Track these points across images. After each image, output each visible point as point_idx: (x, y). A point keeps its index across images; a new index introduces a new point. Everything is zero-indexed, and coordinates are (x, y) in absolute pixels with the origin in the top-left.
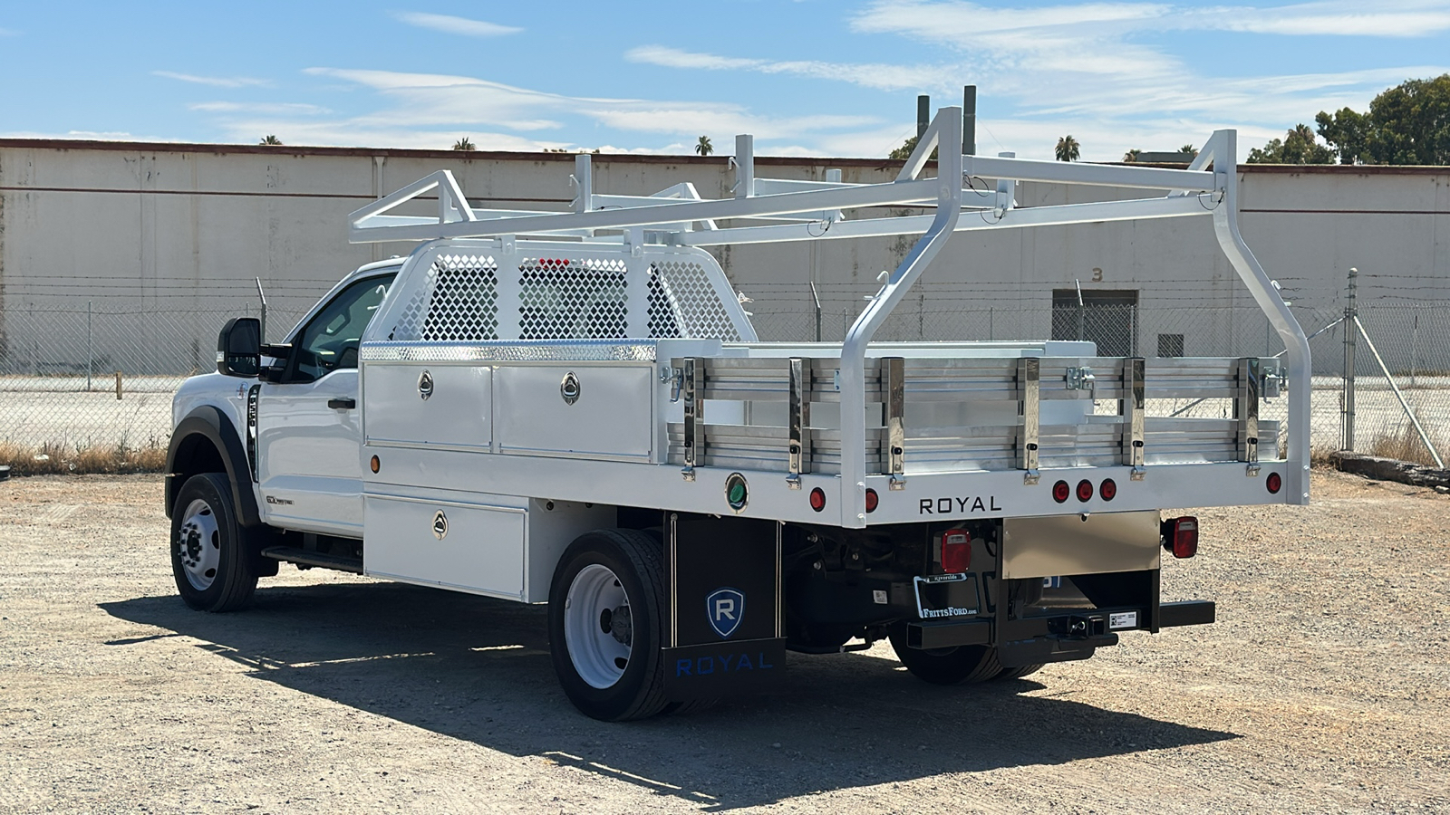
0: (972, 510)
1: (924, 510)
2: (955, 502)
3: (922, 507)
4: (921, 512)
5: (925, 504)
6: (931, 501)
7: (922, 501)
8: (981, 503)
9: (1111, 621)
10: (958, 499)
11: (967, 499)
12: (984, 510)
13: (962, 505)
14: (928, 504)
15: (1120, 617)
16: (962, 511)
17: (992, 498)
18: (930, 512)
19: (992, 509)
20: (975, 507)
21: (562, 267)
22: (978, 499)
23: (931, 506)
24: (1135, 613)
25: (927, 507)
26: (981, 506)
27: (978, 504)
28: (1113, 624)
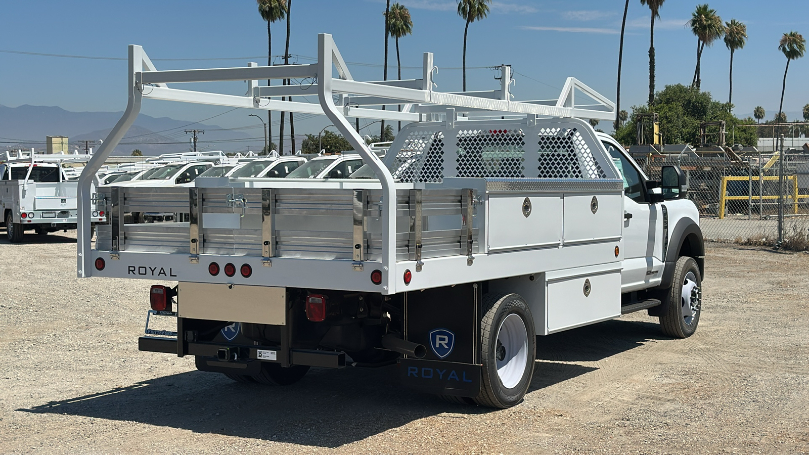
0: (159, 275)
1: (131, 272)
2: (148, 270)
3: (129, 270)
4: (129, 273)
5: (131, 269)
6: (134, 267)
7: (129, 267)
8: (163, 270)
9: (258, 354)
10: (150, 268)
11: (155, 268)
12: (166, 275)
13: (153, 271)
14: (133, 269)
15: (265, 353)
16: (153, 275)
17: (171, 269)
18: (134, 273)
19: (171, 275)
20: (160, 273)
21: (503, 134)
22: (162, 268)
23: (134, 270)
24: (276, 352)
25: (132, 271)
26: (164, 273)
27: (162, 272)
28: (260, 356)
